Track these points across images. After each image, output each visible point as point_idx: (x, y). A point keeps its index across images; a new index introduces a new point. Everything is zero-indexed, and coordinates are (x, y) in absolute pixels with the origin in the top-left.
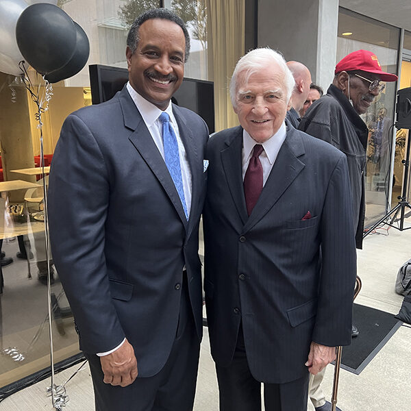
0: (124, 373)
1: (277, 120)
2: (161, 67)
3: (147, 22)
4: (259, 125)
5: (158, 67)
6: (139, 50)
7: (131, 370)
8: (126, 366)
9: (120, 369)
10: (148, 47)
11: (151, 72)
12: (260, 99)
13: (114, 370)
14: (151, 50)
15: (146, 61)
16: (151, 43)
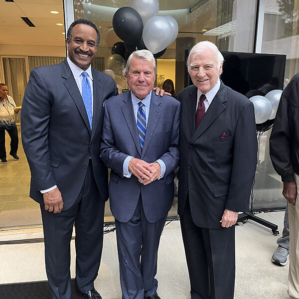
0: (54, 204)
1: (212, 80)
2: (83, 48)
3: (76, 25)
4: (201, 83)
5: (81, 48)
6: (73, 39)
7: (59, 203)
8: (56, 201)
9: (53, 202)
10: (76, 38)
11: (78, 50)
12: (201, 68)
13: (50, 202)
14: (79, 39)
15: (76, 45)
16: (78, 36)
